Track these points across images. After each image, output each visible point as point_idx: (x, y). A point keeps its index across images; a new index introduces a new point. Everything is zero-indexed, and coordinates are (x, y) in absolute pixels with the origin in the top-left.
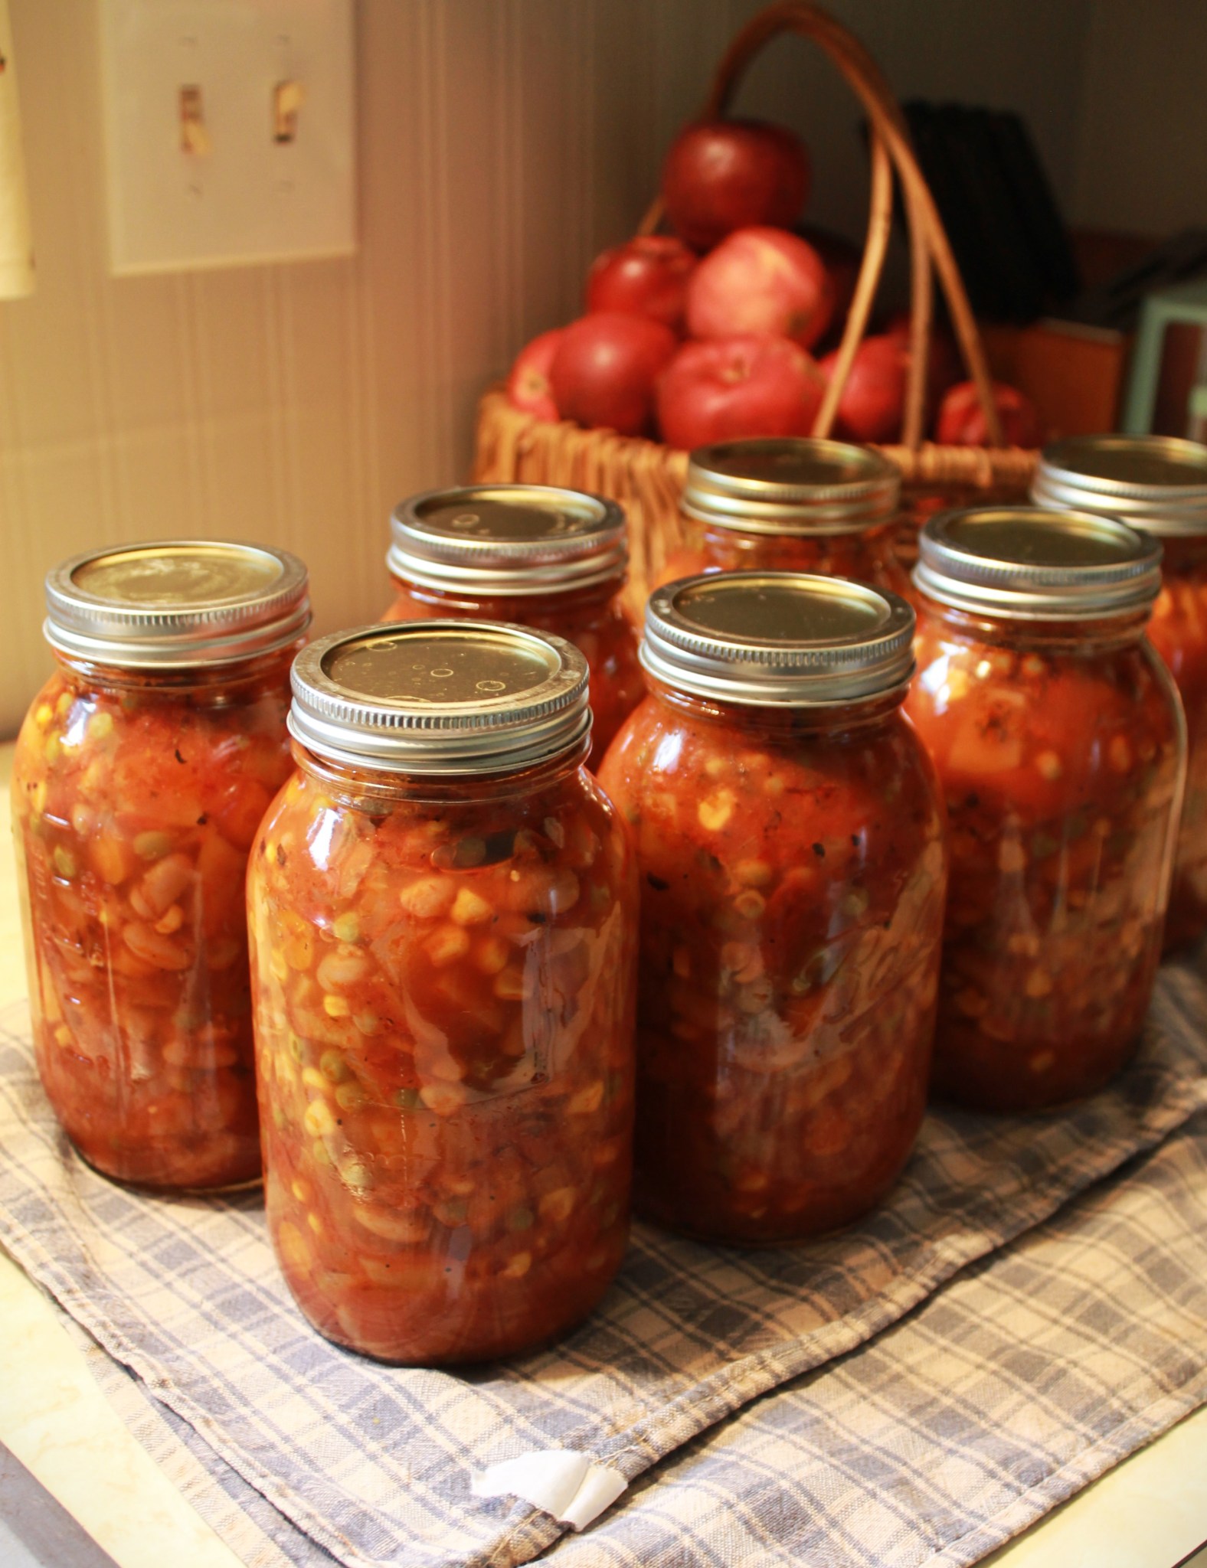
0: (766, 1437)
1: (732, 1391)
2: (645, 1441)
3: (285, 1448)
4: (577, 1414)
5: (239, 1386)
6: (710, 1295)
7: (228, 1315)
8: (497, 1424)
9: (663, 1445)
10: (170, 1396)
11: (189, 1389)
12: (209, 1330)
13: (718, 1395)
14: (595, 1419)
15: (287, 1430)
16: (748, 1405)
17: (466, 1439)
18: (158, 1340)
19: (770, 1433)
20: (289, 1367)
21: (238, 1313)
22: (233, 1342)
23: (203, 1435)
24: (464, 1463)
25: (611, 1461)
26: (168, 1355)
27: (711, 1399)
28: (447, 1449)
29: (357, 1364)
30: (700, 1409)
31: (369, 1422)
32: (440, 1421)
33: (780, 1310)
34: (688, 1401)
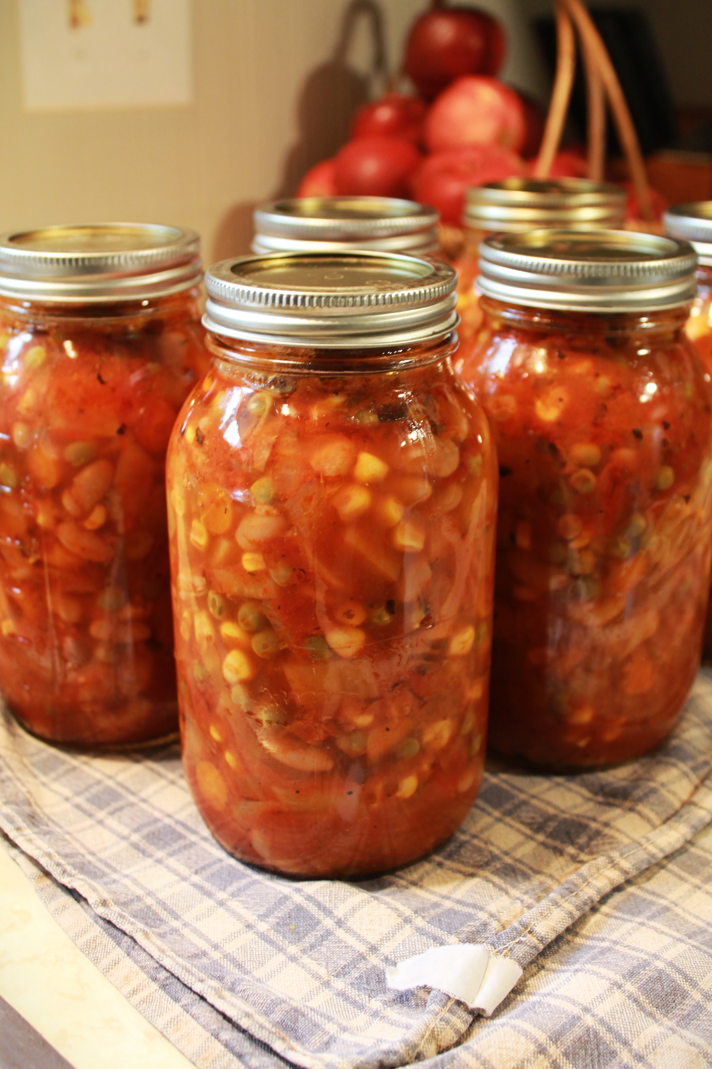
0: (629, 925)
1: (592, 886)
2: (530, 932)
3: (216, 955)
4: (466, 913)
5: (168, 903)
6: (551, 811)
7: (153, 844)
8: (398, 924)
9: (546, 935)
10: (112, 913)
11: (127, 907)
12: (138, 857)
13: (581, 891)
14: (483, 916)
15: (216, 939)
16: (604, 899)
17: (373, 939)
18: (96, 867)
19: (631, 921)
20: (210, 885)
21: (162, 842)
22: (159, 866)
23: (143, 947)
24: (374, 960)
25: (505, 951)
26: (105, 879)
27: (577, 894)
28: (357, 948)
29: (268, 879)
30: (570, 903)
31: (286, 929)
32: (349, 924)
33: (615, 819)
34: (560, 897)
